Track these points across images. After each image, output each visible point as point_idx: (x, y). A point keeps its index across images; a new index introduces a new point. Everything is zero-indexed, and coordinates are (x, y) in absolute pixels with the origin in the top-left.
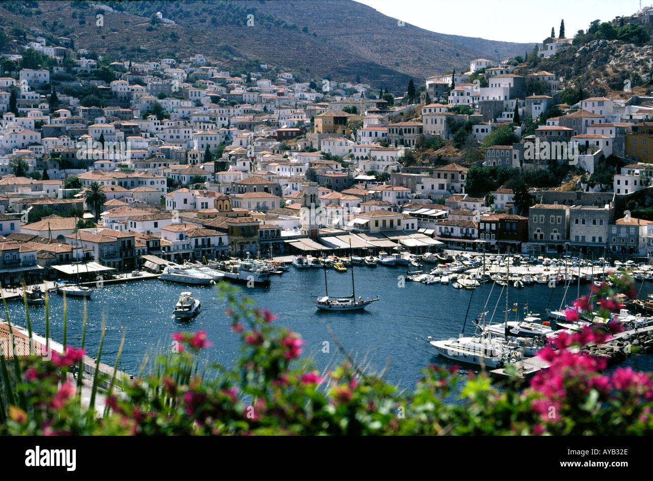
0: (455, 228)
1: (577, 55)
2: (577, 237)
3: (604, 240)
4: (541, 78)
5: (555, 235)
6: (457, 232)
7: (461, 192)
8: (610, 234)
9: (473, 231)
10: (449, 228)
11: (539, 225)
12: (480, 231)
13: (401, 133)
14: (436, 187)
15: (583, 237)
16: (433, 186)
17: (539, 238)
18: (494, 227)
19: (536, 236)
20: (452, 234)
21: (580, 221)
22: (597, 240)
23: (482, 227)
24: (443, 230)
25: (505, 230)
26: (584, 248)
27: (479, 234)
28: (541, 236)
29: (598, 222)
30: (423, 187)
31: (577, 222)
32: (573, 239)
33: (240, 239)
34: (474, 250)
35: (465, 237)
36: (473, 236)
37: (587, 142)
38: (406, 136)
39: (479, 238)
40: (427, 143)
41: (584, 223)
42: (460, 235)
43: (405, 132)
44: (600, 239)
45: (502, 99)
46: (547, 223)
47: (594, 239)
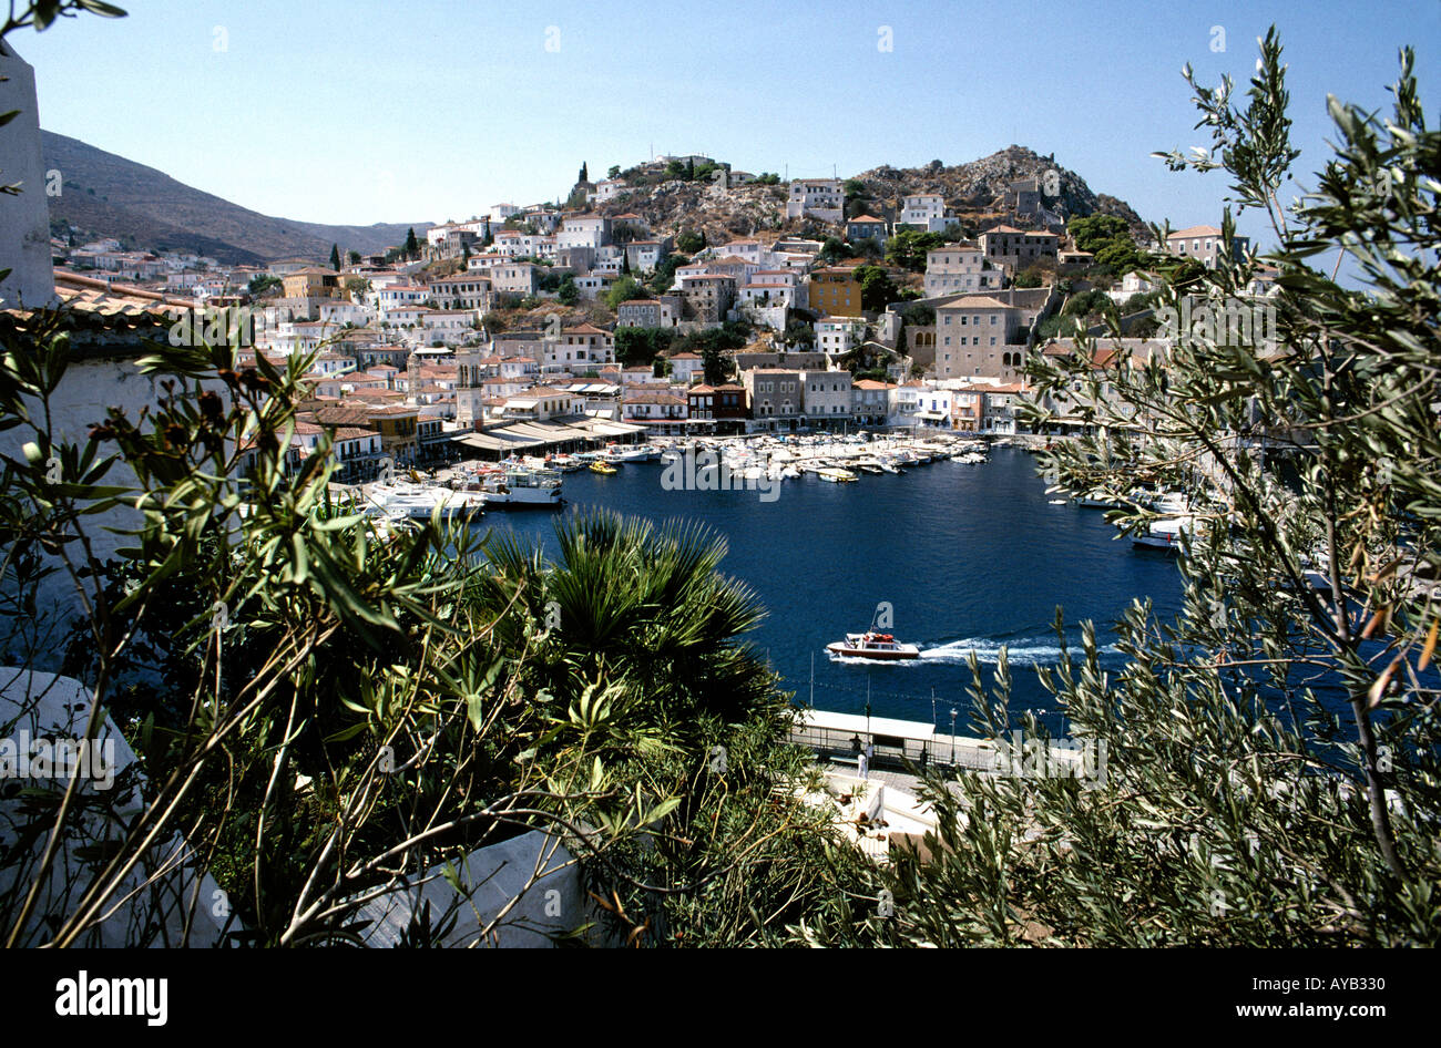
0: (652, 407)
1: (653, 198)
2: (814, 409)
3: (847, 410)
4: (630, 222)
5: (787, 407)
6: (656, 411)
7: (608, 360)
8: (853, 401)
9: (680, 410)
10: (644, 407)
11: (766, 395)
12: (691, 408)
13: (455, 291)
14: (574, 356)
15: (822, 408)
16: (569, 355)
17: (767, 412)
18: (710, 401)
19: (763, 409)
20: (649, 415)
21: (818, 387)
22: (839, 411)
23: (693, 402)
24: (635, 410)
25: (723, 405)
26: (823, 421)
27: (689, 412)
28: (770, 409)
29: (839, 387)
30: (554, 357)
31: (814, 389)
32: (809, 411)
33: (396, 439)
34: (683, 434)
35: (672, 417)
36: (681, 415)
37: (766, 293)
38: (466, 295)
39: (689, 417)
40: (508, 302)
41: (822, 389)
42: (660, 415)
43: (464, 289)
44: (842, 409)
45: (592, 245)
46: (776, 393)
47: (835, 408)
